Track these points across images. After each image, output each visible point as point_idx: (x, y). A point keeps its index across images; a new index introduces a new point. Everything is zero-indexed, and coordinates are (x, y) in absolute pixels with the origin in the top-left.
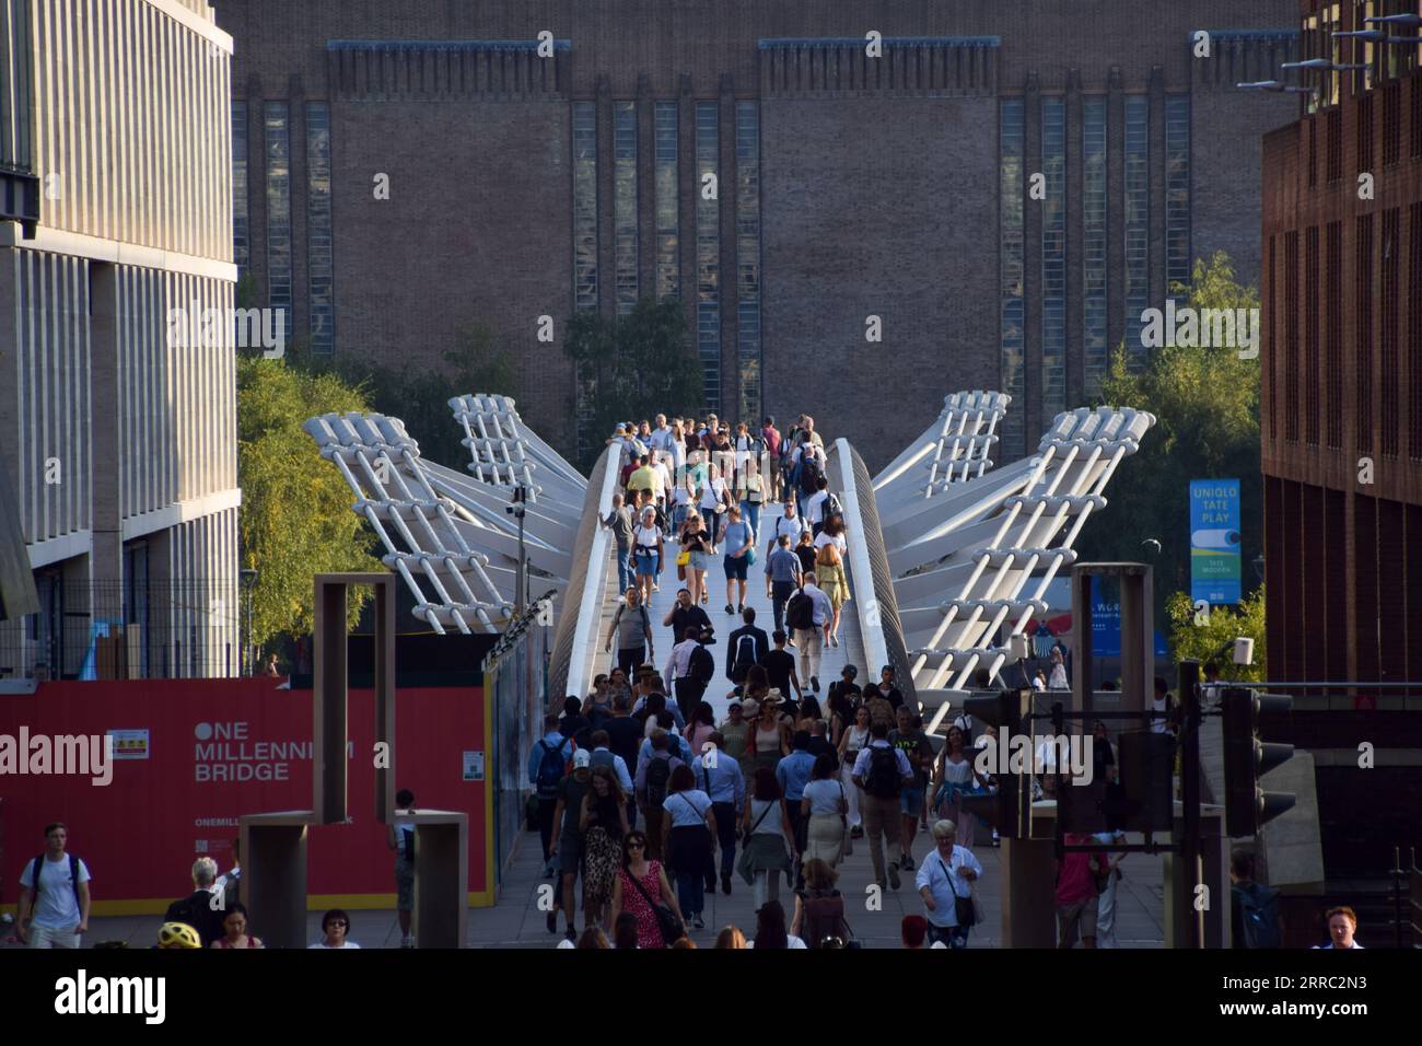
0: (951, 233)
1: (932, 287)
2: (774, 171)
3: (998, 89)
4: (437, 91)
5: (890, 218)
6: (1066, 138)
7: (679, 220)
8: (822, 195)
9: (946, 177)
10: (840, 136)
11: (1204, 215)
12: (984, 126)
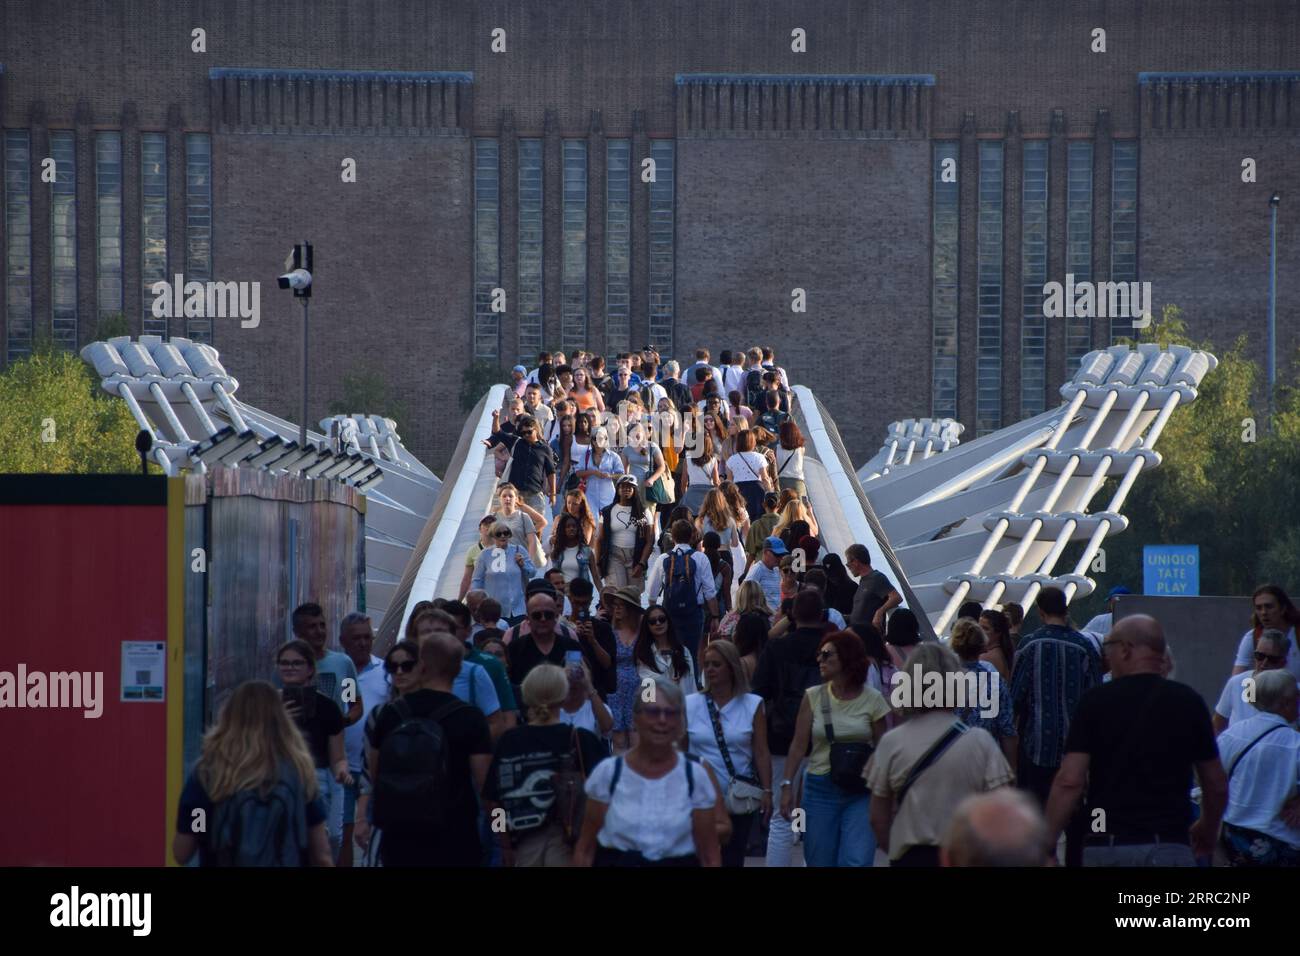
0: (880, 284)
1: (858, 343)
2: (690, 215)
3: (932, 132)
4: (327, 124)
5: (814, 268)
6: (1005, 185)
7: (588, 268)
8: (741, 242)
9: (875, 224)
10: (762, 179)
11: (1153, 270)
12: (916, 170)
